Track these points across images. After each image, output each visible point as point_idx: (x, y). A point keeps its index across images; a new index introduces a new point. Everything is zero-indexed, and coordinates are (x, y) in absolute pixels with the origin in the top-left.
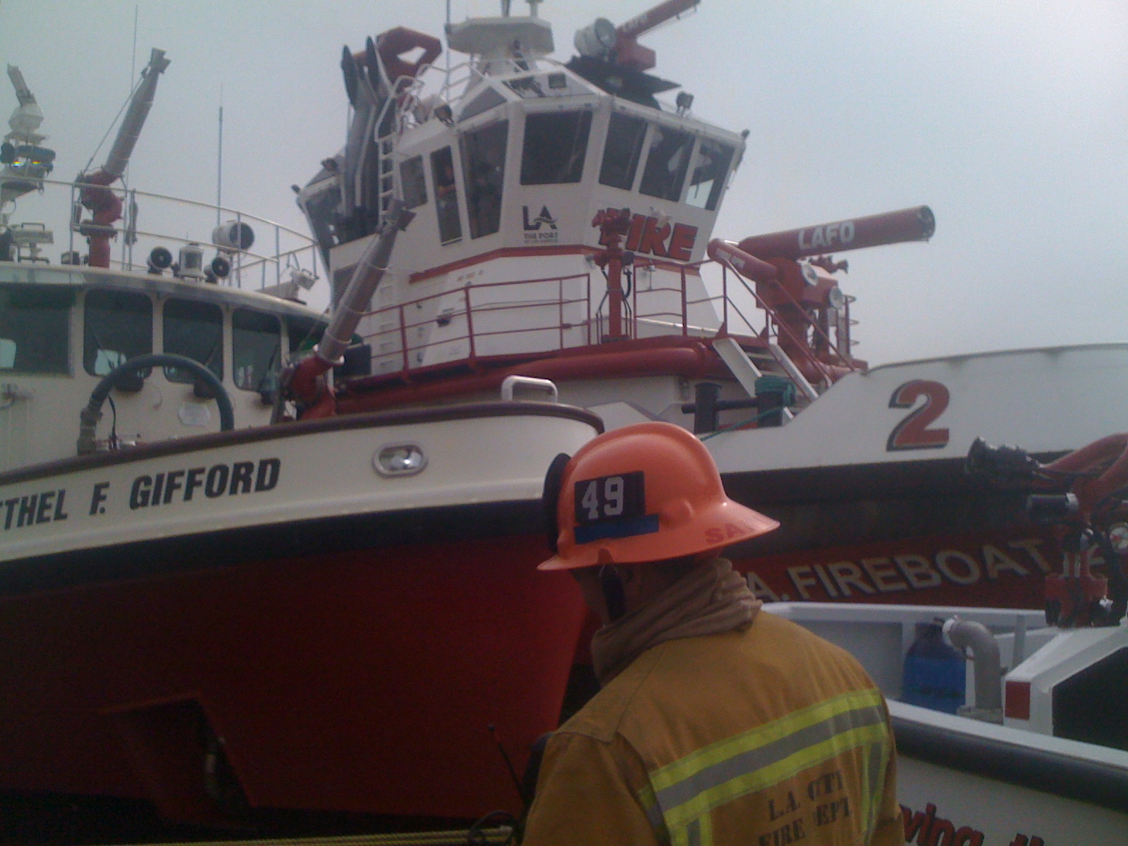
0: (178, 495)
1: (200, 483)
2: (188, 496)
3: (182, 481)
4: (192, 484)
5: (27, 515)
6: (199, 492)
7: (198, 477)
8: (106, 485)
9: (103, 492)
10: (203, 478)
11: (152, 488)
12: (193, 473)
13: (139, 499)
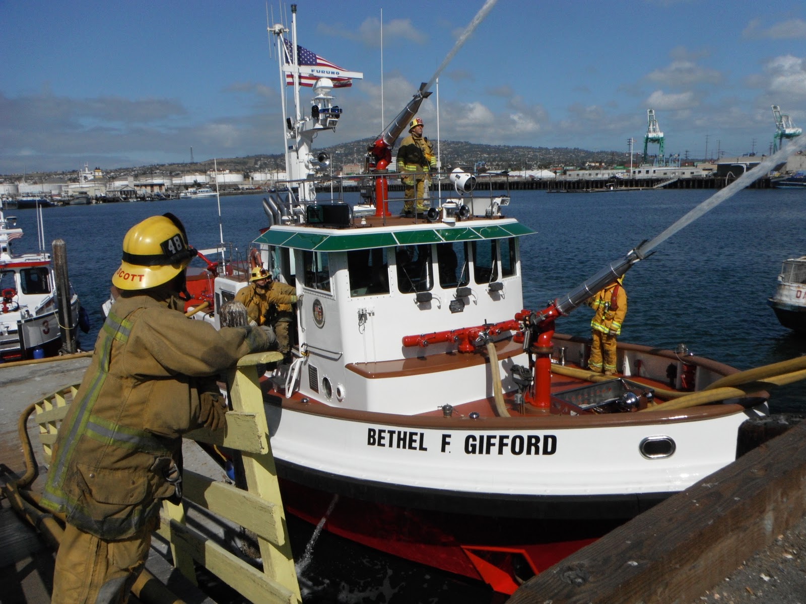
0: (494, 450)
1: (506, 445)
2: (500, 452)
3: (496, 441)
4: (502, 445)
5: (402, 442)
6: (507, 450)
7: (505, 441)
8: (449, 436)
9: (448, 440)
10: (508, 441)
11: (477, 443)
12: (502, 438)
13: (470, 449)
